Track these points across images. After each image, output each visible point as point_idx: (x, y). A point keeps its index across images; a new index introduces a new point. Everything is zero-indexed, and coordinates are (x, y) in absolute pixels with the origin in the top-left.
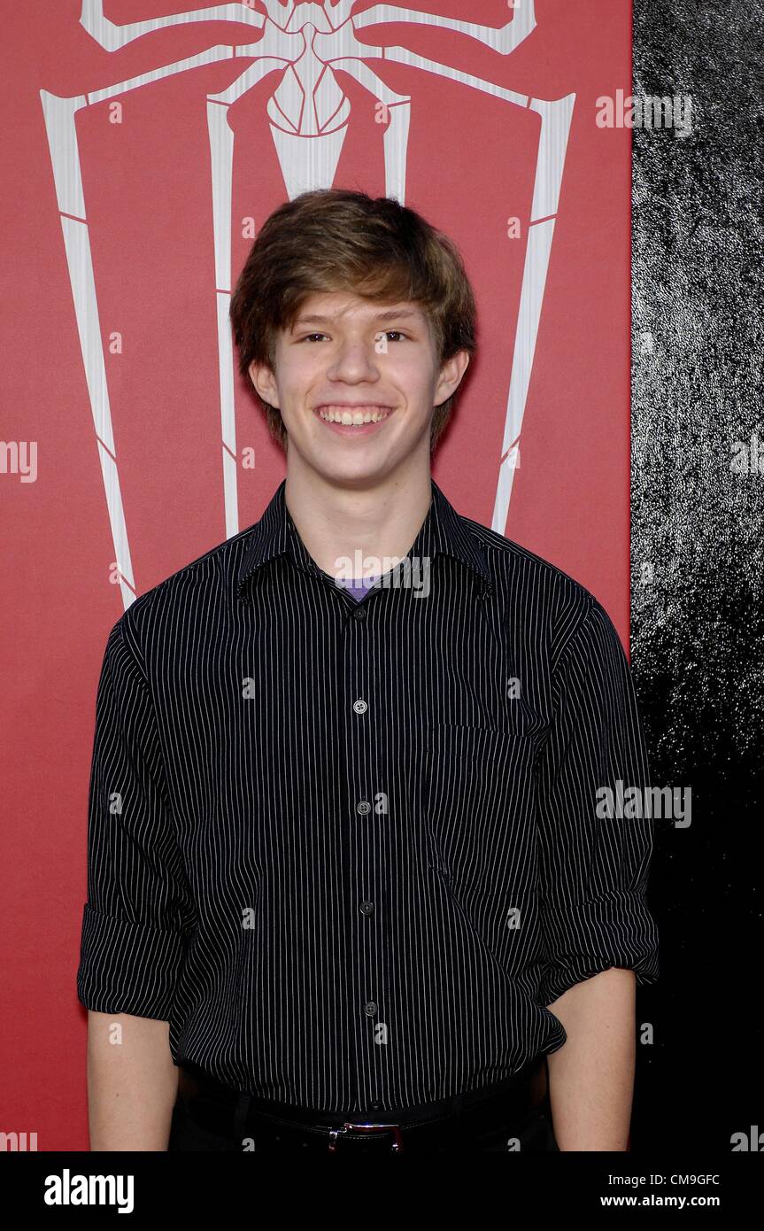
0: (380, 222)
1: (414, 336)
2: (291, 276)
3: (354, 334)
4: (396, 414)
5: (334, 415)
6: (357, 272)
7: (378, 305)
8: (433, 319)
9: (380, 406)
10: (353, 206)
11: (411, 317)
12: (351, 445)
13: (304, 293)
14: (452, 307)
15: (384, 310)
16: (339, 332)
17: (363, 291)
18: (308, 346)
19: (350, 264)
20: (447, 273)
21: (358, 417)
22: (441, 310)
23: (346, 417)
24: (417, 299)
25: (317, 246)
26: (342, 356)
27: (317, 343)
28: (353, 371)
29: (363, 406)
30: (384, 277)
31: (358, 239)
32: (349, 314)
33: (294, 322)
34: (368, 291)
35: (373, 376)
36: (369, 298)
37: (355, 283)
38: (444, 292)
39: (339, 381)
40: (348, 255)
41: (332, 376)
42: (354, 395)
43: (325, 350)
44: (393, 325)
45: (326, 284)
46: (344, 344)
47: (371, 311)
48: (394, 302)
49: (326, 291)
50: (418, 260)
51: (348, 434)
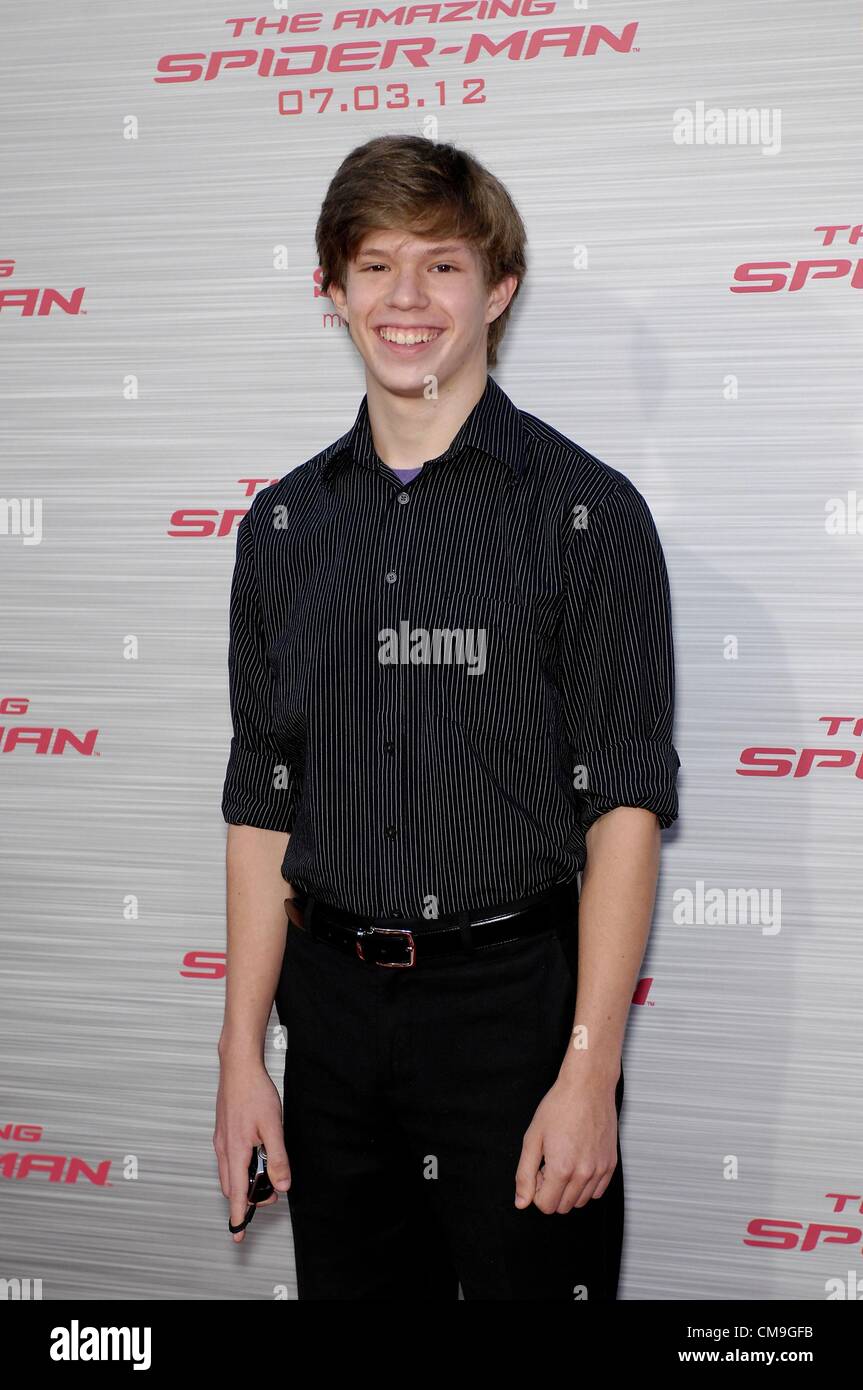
0: (433, 168)
1: (461, 267)
2: (355, 215)
3: (408, 267)
4: (445, 335)
5: (390, 335)
6: (411, 212)
7: (428, 242)
8: (481, 251)
9: (430, 328)
10: (411, 153)
11: (459, 251)
12: (405, 361)
13: (364, 230)
14: (497, 242)
15: (434, 246)
16: (396, 264)
17: (415, 229)
18: (371, 275)
19: (404, 205)
20: (492, 212)
21: (411, 338)
22: (486, 243)
23: (400, 337)
24: (464, 236)
25: (376, 188)
26: (396, 286)
27: (380, 272)
28: (405, 298)
29: (414, 328)
30: (437, 216)
31: (415, 184)
32: (405, 249)
33: (357, 254)
34: (420, 229)
35: (423, 303)
36: (421, 235)
37: (409, 221)
38: (489, 229)
39: (393, 306)
40: (404, 198)
41: (388, 301)
42: (409, 319)
43: (384, 278)
44: (443, 259)
45: (386, 222)
46: (399, 275)
47: (421, 246)
48: (442, 239)
49: (386, 228)
50: (466, 200)
51: (403, 351)
